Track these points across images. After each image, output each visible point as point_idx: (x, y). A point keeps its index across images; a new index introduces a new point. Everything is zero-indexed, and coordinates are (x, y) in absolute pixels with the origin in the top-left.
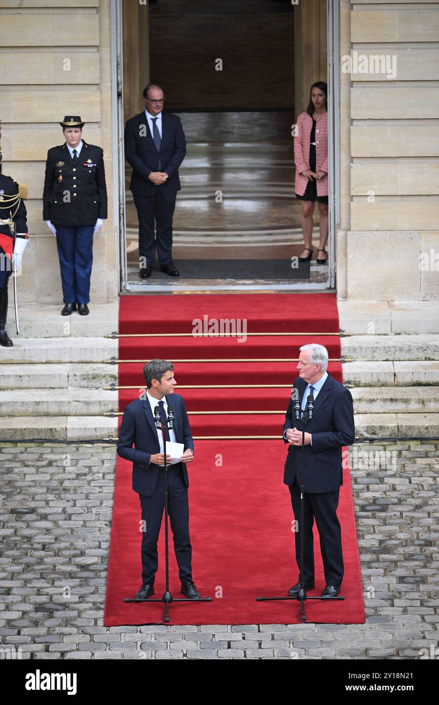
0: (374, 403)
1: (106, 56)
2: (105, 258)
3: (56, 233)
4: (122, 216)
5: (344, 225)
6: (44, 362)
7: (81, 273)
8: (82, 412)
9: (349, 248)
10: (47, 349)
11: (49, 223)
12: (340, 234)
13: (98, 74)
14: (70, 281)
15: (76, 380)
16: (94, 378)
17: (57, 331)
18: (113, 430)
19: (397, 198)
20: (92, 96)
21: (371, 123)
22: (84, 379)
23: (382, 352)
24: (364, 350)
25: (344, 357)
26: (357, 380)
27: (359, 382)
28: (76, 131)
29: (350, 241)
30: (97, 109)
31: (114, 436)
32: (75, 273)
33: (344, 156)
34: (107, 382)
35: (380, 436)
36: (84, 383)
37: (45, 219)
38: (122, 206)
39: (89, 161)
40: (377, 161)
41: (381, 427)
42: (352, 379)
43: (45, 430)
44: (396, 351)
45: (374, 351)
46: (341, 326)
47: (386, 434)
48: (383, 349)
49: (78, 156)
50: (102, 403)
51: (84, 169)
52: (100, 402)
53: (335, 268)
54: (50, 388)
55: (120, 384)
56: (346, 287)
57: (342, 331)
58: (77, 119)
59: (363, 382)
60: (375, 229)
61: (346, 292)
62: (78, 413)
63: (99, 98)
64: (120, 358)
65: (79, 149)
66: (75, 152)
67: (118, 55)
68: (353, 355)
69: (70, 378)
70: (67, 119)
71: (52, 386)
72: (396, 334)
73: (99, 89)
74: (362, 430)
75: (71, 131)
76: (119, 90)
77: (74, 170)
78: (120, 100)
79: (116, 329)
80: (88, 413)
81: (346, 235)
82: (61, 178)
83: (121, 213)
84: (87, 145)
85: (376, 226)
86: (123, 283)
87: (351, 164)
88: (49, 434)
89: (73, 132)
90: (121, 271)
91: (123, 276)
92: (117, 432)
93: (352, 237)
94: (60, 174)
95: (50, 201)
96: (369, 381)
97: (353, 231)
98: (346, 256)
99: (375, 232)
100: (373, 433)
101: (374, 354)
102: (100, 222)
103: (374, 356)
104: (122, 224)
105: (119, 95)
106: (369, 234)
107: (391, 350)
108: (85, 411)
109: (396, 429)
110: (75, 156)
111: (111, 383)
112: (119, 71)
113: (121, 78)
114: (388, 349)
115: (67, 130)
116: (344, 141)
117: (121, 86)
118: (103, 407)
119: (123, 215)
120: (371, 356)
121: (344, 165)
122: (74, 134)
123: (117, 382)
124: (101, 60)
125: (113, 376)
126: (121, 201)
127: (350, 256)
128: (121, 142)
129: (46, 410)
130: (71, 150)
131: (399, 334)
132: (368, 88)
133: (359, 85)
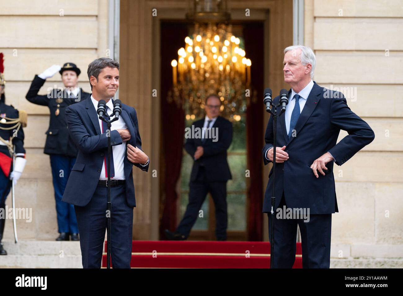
1: (104, 27)
28: (71, 75)
48: (344, 263)
58: (74, 66)
67: (116, 35)
72: (355, 258)
73: (97, 53)
75: (67, 75)
82: (58, 111)
89: (69, 75)
107: (352, 264)
114: (348, 263)
122: (69, 76)
124: (99, 29)
131: (358, 258)
132: (329, 56)
133: (321, 53)
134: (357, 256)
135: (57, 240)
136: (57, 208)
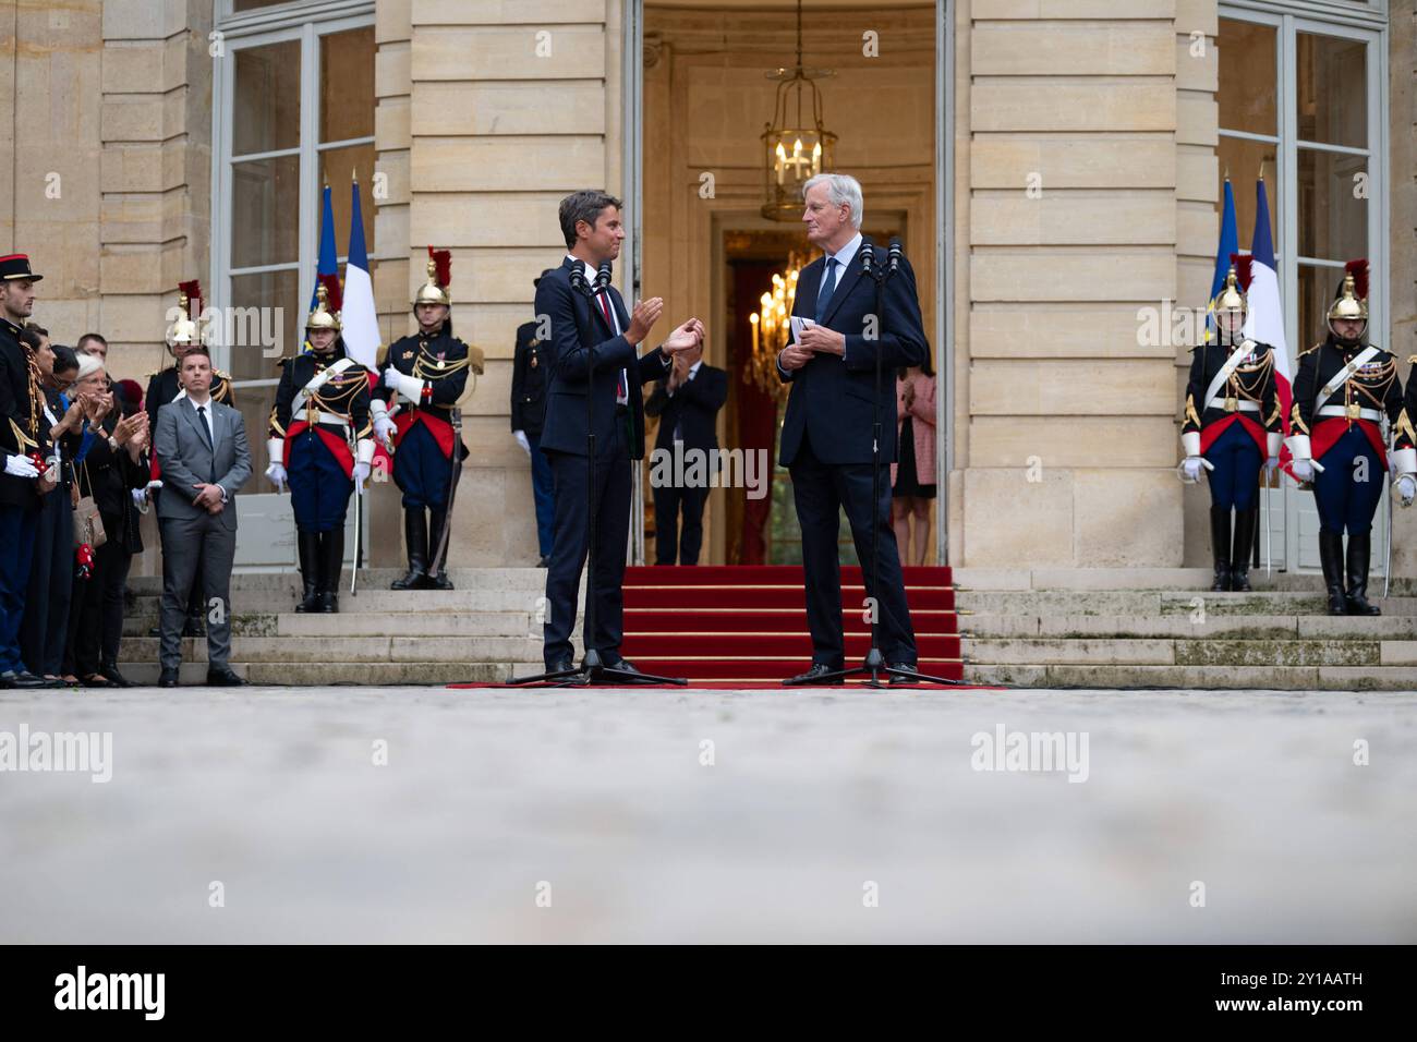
0: (1006, 648)
3: (531, 450)
5: (960, 461)
6: (499, 611)
9: (966, 492)
11: (521, 435)
12: (954, 476)
19: (1040, 420)
21: (999, 307)
23: (1017, 601)
24: (990, 600)
25: (958, 608)
26: (980, 627)
29: (969, 483)
33: (960, 360)
35: (1017, 684)
37: (515, 428)
40: (1008, 363)
41: (1018, 669)
43: (479, 667)
44: (1040, 600)
45: (1006, 601)
47: (1028, 680)
53: (946, 543)
54: (501, 636)
56: (963, 553)
57: (957, 586)
59: (989, 633)
67: (637, 226)
68: (973, 606)
71: (504, 634)
72: (1039, 591)
74: (988, 673)
76: (637, 279)
78: (637, 294)
81: (963, 476)
82: (535, 361)
85: (1006, 460)
87: (972, 369)
88: (486, 674)
93: (971, 477)
94: (532, 356)
96: (998, 633)
97: (974, 467)
98: (962, 508)
99: (1006, 470)
100: (1007, 680)
101: (1006, 605)
103: (1005, 608)
105: (636, 284)
106: (997, 471)
107: (1033, 599)
109: (1044, 673)
112: (637, 252)
113: (639, 261)
114: (1027, 598)
116: (960, 338)
117: (640, 274)
120: (1001, 608)
121: (960, 373)
127: (968, 505)
131: (1045, 591)
132: (995, 255)
133: (983, 250)
134: (1043, 588)
135: (538, 566)
136: (538, 515)
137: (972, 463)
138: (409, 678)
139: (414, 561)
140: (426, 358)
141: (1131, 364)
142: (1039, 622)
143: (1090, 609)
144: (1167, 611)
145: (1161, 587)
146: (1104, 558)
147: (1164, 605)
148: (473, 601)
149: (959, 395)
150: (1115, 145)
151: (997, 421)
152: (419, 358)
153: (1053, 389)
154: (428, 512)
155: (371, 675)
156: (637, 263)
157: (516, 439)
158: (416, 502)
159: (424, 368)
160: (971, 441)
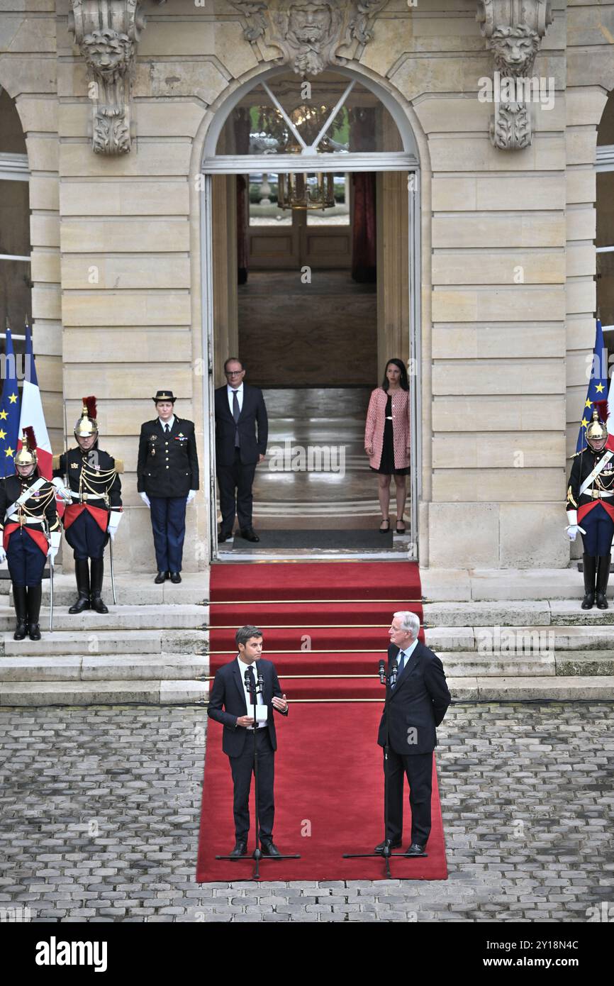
0: (455, 667)
1: (198, 335)
2: (196, 529)
3: (150, 505)
4: (212, 488)
5: (425, 496)
6: (138, 628)
7: (173, 542)
8: (174, 677)
9: (430, 518)
10: (141, 616)
11: (144, 495)
12: (422, 505)
13: (190, 353)
14: (164, 549)
15: (169, 646)
16: (186, 644)
17: (150, 598)
18: (205, 694)
19: (477, 470)
20: (184, 372)
21: (452, 398)
22: (177, 644)
23: (462, 618)
24: (445, 617)
25: (426, 623)
26: (438, 645)
27: (441, 647)
28: (167, 405)
29: (432, 513)
30: (189, 386)
31: (204, 697)
32: (168, 544)
33: (425, 431)
34: (199, 648)
35: (461, 699)
36: (177, 648)
37: (140, 490)
38: (212, 479)
39: (181, 435)
40: (457, 435)
41: (462, 690)
42: (434, 644)
43: (139, 693)
44: (476, 617)
45: (455, 618)
46: (424, 593)
47: (467, 697)
48: (464, 615)
49: (170, 430)
50: (194, 668)
51: (176, 443)
52: (192, 666)
53: (417, 537)
54: (144, 653)
55: (211, 650)
56: (428, 556)
57: (425, 598)
58: (169, 393)
59: (444, 646)
60: (455, 500)
61: (428, 561)
62: (171, 676)
63: (191, 375)
64: (211, 625)
65: (171, 423)
66: (167, 426)
67: (210, 333)
68: (435, 621)
69: (163, 643)
70: (160, 393)
71: (146, 652)
72: (476, 601)
73: (191, 367)
75: (163, 405)
76: (210, 368)
77: (167, 443)
78: (210, 377)
79: (208, 598)
80: (180, 677)
81: (428, 506)
82: (154, 451)
83: (212, 485)
84: (179, 419)
85: (456, 497)
86: (214, 553)
87: (433, 439)
88: (143, 698)
89: (165, 406)
90: (212, 541)
91: (214, 545)
92: (208, 696)
93: (433, 508)
94: (152, 448)
95: (144, 473)
96: (450, 646)
97: (434, 502)
98: (428, 526)
99: (455, 503)
101: (455, 620)
102: (192, 493)
103: (455, 622)
104: (213, 496)
105: (210, 372)
106: (449, 505)
107: (471, 616)
108: (177, 675)
109: (476, 693)
110: (167, 430)
111: (202, 648)
112: (210, 349)
113: (212, 356)
114: (468, 616)
115: (160, 404)
116: (425, 416)
117: (212, 364)
118: (194, 671)
119: (214, 487)
120: (452, 622)
121: (426, 438)
122: (165, 408)
123: (208, 647)
124: (192, 338)
125: (204, 642)
126: (212, 474)
127: (431, 527)
128: (211, 417)
129: (140, 675)
130: (163, 424)
131: (480, 602)
132: (448, 366)
133: (440, 362)
134: (479, 598)
136: (156, 544)
137: (433, 500)
138: (97, 701)
139: (82, 592)
140: (88, 468)
141: (537, 435)
142: (475, 640)
143: (507, 622)
144: (555, 622)
145: (552, 597)
146: (518, 560)
147: (552, 619)
148: (122, 621)
149: (425, 453)
150: (527, 293)
151: (450, 472)
152: (83, 469)
153: (486, 451)
154: (89, 560)
155: (74, 699)
156: (210, 358)
157: (141, 497)
158: (83, 557)
159: (87, 475)
160: (433, 485)
